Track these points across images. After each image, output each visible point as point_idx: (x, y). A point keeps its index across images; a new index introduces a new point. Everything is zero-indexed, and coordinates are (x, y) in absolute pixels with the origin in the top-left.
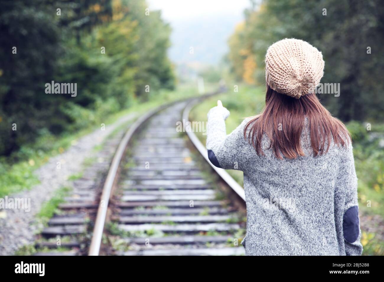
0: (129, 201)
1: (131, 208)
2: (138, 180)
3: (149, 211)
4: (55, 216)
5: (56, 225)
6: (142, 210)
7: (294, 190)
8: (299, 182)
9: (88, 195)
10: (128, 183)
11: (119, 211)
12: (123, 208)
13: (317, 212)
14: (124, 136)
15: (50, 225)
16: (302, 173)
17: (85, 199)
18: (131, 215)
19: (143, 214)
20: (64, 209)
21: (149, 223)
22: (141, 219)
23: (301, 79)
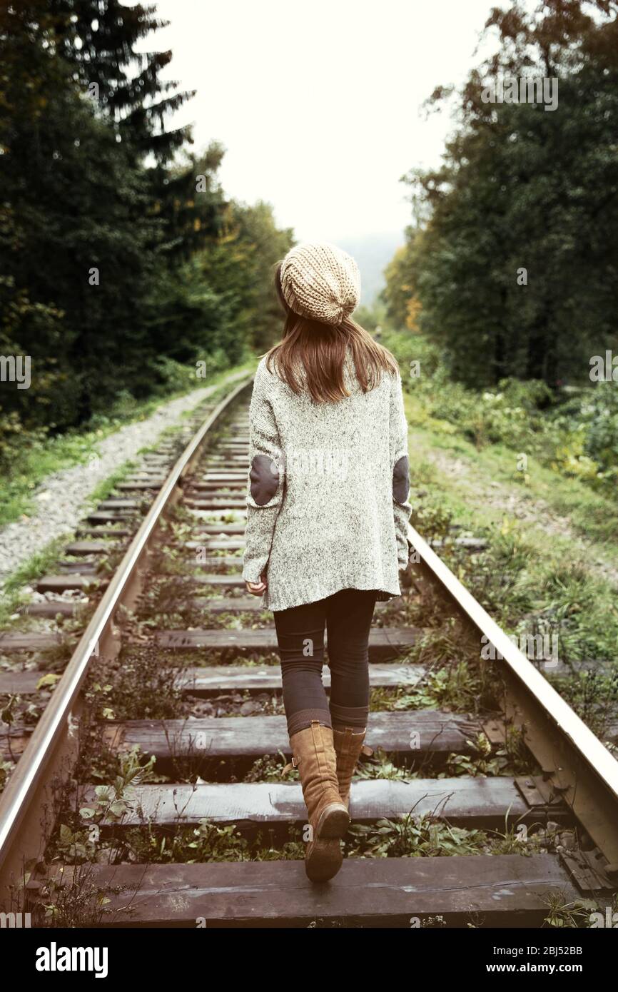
0: (210, 481)
1: (214, 489)
2: (228, 455)
3: (235, 493)
4: (110, 497)
5: (107, 509)
6: (226, 492)
7: (344, 438)
8: (349, 427)
9: (159, 473)
10: (216, 459)
11: (195, 492)
12: (200, 489)
13: (373, 464)
14: (225, 397)
15: (100, 508)
16: (352, 414)
17: (155, 477)
18: (210, 498)
19: (226, 497)
20: (123, 490)
21: (231, 507)
22: (222, 502)
23: (343, 303)
